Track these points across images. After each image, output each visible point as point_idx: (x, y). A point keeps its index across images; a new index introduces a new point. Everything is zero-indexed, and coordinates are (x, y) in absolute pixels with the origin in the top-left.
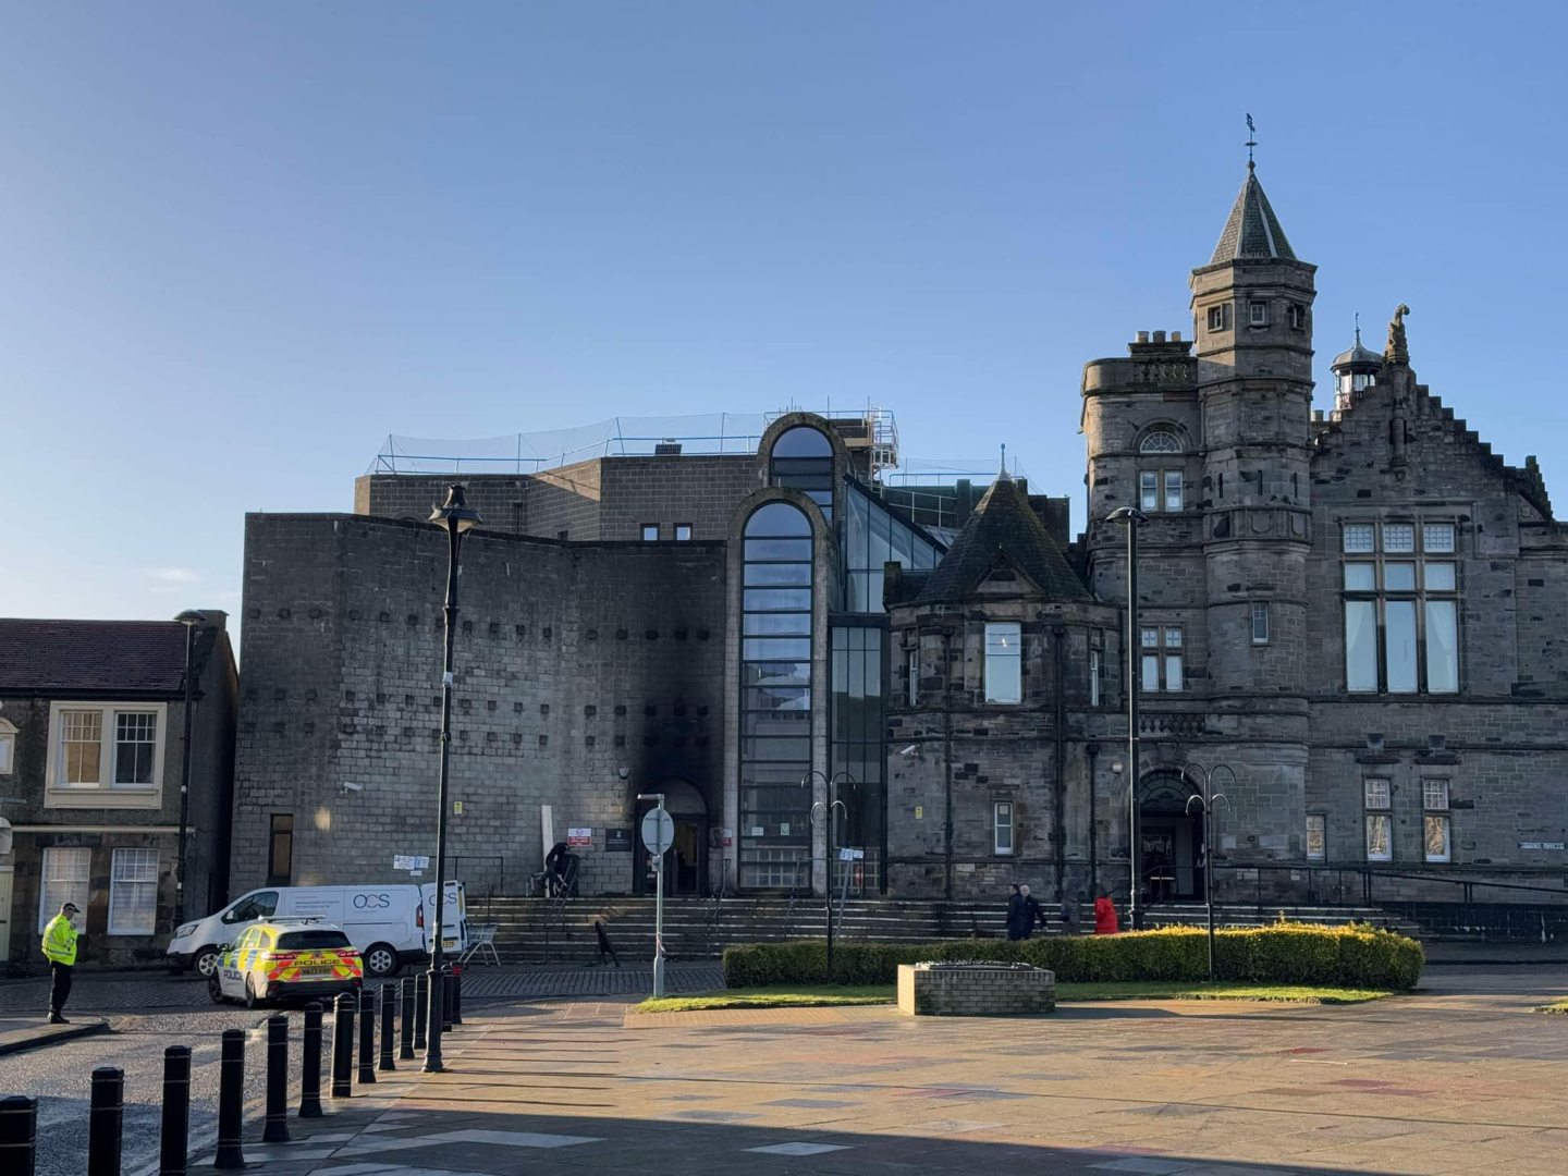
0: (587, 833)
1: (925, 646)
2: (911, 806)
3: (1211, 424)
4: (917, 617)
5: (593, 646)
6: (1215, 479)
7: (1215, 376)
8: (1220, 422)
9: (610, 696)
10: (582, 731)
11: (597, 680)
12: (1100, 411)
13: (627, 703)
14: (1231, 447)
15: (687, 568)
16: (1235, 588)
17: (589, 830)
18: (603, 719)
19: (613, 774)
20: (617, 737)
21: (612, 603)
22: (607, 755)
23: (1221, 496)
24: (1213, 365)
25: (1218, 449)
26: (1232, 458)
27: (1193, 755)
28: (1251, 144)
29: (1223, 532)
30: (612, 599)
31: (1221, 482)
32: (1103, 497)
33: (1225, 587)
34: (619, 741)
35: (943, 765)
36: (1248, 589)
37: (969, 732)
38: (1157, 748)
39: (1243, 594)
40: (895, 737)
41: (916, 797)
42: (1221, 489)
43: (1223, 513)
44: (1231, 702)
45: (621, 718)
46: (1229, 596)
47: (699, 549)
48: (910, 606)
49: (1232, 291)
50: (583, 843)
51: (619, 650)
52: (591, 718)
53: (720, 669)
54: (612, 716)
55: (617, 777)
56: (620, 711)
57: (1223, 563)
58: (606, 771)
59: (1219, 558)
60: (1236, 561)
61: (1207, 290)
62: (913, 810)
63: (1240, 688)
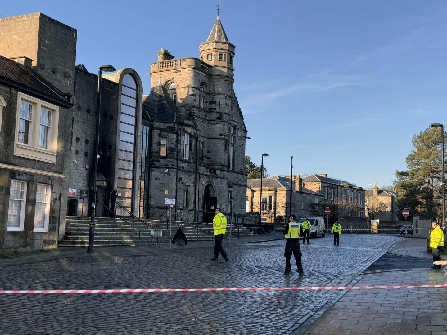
0: (75, 190)
1: (171, 137)
2: (163, 189)
3: (217, 86)
4: (167, 126)
5: (79, 113)
6: (217, 102)
7: (220, 73)
8: (220, 87)
9: (84, 135)
10: (75, 148)
11: (80, 127)
12: (193, 73)
13: (89, 139)
14: (224, 95)
15: (108, 90)
16: (221, 135)
17: (75, 189)
18: (82, 144)
19: (83, 167)
20: (86, 153)
21: (86, 97)
22: (82, 159)
23: (219, 108)
24: (219, 70)
25: (219, 94)
26: (224, 98)
27: (214, 181)
28: (218, 10)
29: (220, 118)
30: (86, 96)
31: (219, 104)
32: (193, 100)
33: (218, 134)
34: (86, 154)
35: (176, 177)
36: (224, 136)
37: (180, 167)
38: (209, 178)
39: (223, 137)
40: (156, 165)
41: (166, 187)
42: (219, 106)
43: (220, 113)
44: (219, 167)
45: (87, 145)
46: (220, 137)
47: (111, 84)
48: (165, 122)
49: (228, 51)
50: (73, 195)
51: (87, 116)
52: (78, 143)
53: (115, 132)
54: (84, 143)
55: (85, 169)
56: (87, 142)
57: (218, 127)
58: (81, 166)
59: (216, 125)
60: (222, 127)
61: (220, 48)
62: (164, 191)
63: (221, 163)
